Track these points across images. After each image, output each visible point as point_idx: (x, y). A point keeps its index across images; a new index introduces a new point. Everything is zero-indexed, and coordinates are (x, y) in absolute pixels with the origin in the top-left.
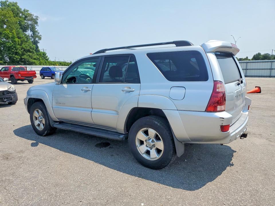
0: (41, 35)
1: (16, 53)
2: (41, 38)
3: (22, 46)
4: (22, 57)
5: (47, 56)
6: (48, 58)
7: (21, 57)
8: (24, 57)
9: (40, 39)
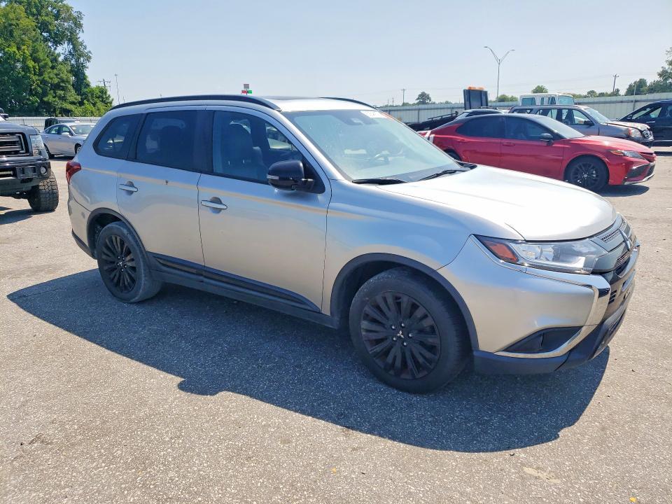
0: (90, 52)
1: (31, 93)
2: (90, 57)
3: (42, 77)
4: (45, 99)
5: (109, 96)
6: (111, 99)
7: (41, 100)
8: (49, 98)
9: (89, 59)
